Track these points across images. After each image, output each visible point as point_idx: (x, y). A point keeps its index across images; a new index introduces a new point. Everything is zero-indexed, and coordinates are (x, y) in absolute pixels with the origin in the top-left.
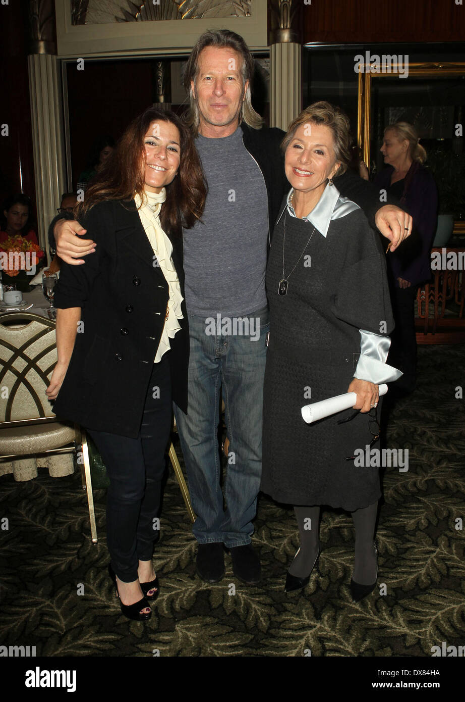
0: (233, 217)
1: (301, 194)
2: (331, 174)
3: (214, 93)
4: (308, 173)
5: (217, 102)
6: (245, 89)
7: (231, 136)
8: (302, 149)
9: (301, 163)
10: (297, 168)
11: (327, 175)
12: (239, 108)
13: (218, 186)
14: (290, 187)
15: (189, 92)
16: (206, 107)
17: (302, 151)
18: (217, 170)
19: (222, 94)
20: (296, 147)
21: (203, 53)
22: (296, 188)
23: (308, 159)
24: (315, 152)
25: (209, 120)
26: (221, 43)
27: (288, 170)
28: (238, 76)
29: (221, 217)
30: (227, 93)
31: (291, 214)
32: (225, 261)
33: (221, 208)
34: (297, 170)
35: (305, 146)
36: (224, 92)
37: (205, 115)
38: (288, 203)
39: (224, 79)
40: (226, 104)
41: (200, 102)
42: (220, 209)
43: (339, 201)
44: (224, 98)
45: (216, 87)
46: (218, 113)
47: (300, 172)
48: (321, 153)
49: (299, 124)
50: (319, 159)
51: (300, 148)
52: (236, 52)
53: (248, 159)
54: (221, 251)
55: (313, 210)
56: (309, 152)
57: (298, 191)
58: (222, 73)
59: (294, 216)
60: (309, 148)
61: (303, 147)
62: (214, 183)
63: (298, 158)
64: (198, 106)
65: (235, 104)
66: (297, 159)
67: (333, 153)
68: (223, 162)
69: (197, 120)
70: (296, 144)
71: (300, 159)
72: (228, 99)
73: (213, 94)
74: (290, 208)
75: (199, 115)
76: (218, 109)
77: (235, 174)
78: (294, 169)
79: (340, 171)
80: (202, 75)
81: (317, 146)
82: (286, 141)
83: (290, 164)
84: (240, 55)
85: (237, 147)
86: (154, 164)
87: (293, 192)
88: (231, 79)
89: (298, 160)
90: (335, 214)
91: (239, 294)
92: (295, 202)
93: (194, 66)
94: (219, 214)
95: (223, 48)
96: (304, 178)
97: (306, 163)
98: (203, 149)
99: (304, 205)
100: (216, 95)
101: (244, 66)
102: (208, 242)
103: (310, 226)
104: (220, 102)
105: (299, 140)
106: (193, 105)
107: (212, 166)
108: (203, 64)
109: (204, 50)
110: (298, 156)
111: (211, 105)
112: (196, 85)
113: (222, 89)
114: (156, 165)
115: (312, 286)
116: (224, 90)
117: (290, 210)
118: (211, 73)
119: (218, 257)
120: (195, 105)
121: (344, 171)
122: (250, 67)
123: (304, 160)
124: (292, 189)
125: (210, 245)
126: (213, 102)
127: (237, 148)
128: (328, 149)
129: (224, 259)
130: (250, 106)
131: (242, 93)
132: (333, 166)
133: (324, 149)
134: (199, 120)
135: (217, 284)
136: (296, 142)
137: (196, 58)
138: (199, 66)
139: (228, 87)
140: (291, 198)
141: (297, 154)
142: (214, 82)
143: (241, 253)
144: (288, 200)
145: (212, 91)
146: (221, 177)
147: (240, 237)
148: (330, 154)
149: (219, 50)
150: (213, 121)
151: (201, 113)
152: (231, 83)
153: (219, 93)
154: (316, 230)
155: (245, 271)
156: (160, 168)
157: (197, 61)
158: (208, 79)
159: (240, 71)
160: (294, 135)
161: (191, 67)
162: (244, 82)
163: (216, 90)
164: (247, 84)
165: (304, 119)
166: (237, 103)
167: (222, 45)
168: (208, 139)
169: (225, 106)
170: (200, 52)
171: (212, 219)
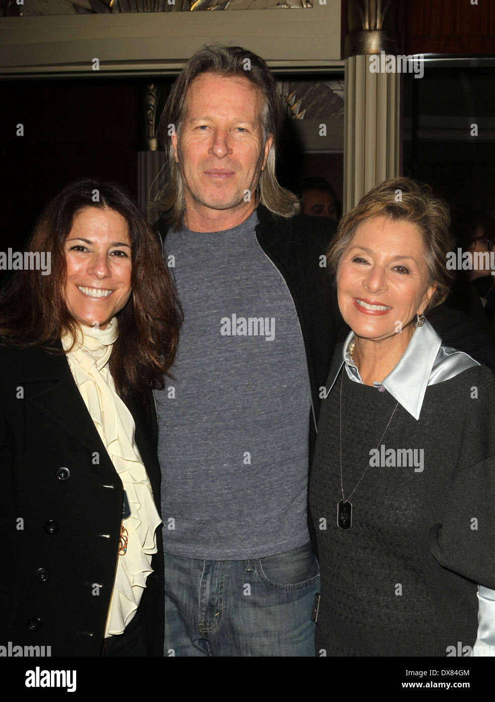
0: (232, 372)
1: (370, 344)
2: (422, 305)
3: (211, 151)
4: (382, 308)
5: (216, 167)
6: (266, 150)
7: (237, 228)
8: (369, 264)
9: (369, 289)
10: (361, 300)
11: (417, 308)
12: (255, 179)
13: (207, 316)
14: (348, 329)
15: (169, 150)
16: (196, 176)
17: (369, 267)
18: (208, 287)
19: (225, 152)
20: (358, 260)
21: (195, 84)
22: (360, 333)
23: (382, 283)
24: (393, 269)
25: (200, 198)
26: (228, 68)
27: (345, 303)
28: (253, 124)
29: (211, 372)
30: (235, 152)
31: (352, 377)
32: (218, 452)
33: (211, 354)
34: (362, 303)
35: (376, 259)
36: (229, 151)
37: (193, 190)
38: (346, 359)
39: (229, 129)
40: (232, 170)
41: (187, 168)
42: (210, 357)
43: (441, 354)
44: (229, 161)
45: (215, 142)
46: (218, 187)
47: (368, 307)
48: (403, 270)
49: (362, 219)
50: (402, 281)
51: (365, 262)
52: (252, 83)
53: (266, 270)
54: (211, 433)
55: (393, 371)
56: (384, 271)
57: (363, 340)
58: (228, 119)
59: (358, 381)
60: (381, 262)
61: (371, 261)
62: (200, 311)
63: (363, 282)
64: (183, 174)
65: (248, 174)
66: (360, 283)
67: (424, 269)
68: (219, 274)
69: (180, 199)
70: (358, 255)
71: (367, 284)
72: (235, 163)
73: (209, 153)
74: (349, 366)
75: (184, 190)
76: (218, 179)
77: (239, 294)
78: (357, 302)
79: (436, 298)
80: (193, 120)
81: (398, 258)
82: (338, 249)
83: (347, 292)
84: (260, 91)
85: (247, 247)
86: (90, 285)
87: (353, 339)
88: (241, 130)
89: (363, 285)
90: (435, 375)
91: (247, 516)
92: (358, 356)
93: (178, 107)
94: (208, 365)
95: (230, 76)
96: (375, 317)
97: (378, 291)
98: (187, 252)
99: (375, 362)
100: (215, 155)
101: (266, 109)
102: (187, 417)
103: (388, 399)
104: (223, 167)
105: (362, 248)
106: (175, 172)
107: (200, 281)
108: (194, 102)
109: (197, 78)
110: (363, 278)
111: (205, 172)
112: (180, 138)
113: (226, 145)
114: (92, 288)
115: (397, 509)
116: (230, 146)
117: (352, 370)
118: (207, 118)
119: (206, 444)
120: (178, 173)
121: (444, 299)
122: (276, 112)
123: (375, 285)
124: (351, 335)
125: (192, 422)
126: (208, 168)
127: (247, 250)
128: (417, 263)
129: (217, 449)
130: (274, 179)
131: (261, 154)
132: (426, 291)
133: (410, 263)
134: (184, 200)
135: (204, 494)
136: (356, 252)
137: (182, 92)
138: (187, 105)
139: (236, 143)
140: (352, 349)
141: (360, 272)
142: (213, 132)
143: (248, 439)
144: (345, 353)
145: (208, 148)
146: (213, 300)
147: (245, 408)
148: (419, 271)
149: (224, 79)
150: (207, 199)
151: (186, 186)
152: (241, 137)
153: (220, 151)
154: (400, 406)
155: (258, 473)
156: (99, 291)
157: (185, 97)
158: (203, 127)
159: (259, 119)
160: (352, 238)
161: (174, 108)
162: (265, 136)
163: (215, 146)
164: (270, 141)
165: (371, 212)
166: (252, 172)
167: (229, 71)
168: (196, 234)
169: (230, 174)
170: (190, 81)
171: (197, 374)
